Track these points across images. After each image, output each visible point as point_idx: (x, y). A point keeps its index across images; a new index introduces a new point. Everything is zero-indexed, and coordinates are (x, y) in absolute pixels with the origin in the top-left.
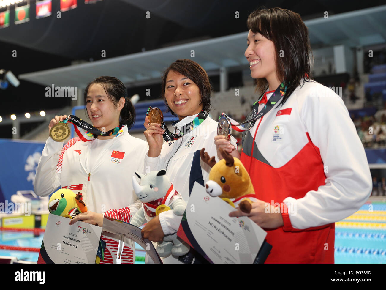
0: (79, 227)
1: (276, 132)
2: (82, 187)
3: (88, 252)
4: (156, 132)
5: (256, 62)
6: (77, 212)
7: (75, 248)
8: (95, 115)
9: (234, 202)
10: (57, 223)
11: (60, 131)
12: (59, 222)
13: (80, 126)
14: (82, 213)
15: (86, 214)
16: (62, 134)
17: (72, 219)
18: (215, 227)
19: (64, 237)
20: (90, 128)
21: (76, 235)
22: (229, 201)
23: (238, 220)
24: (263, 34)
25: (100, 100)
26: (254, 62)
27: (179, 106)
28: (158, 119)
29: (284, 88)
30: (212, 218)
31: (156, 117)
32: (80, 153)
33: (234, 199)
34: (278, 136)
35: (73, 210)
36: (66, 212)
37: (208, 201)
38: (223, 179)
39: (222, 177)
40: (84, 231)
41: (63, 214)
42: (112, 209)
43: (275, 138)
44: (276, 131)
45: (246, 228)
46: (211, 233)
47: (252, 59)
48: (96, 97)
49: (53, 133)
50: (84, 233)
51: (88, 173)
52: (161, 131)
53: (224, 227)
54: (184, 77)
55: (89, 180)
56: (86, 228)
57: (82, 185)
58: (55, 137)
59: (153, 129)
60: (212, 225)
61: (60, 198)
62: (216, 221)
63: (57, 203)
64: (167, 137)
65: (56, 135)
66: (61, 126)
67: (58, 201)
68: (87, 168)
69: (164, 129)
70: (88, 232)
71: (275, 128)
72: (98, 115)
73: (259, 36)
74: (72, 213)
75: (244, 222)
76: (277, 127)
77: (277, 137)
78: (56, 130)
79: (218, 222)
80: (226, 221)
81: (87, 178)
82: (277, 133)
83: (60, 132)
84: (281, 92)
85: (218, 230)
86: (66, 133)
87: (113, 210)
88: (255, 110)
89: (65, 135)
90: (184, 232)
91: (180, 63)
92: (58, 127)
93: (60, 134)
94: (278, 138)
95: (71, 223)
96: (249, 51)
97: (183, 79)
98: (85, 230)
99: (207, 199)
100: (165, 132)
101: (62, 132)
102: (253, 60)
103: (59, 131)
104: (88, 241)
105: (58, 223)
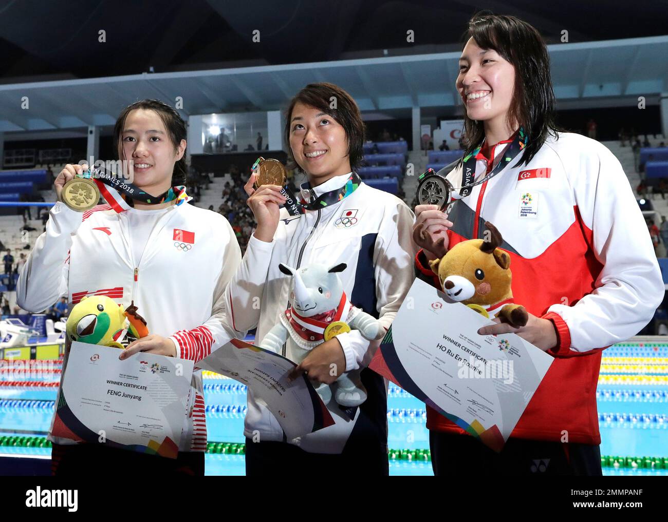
0: (141, 362)
1: (526, 203)
2: (122, 293)
3: (166, 405)
4: (273, 198)
5: (481, 94)
6: (130, 337)
7: (137, 400)
8: (141, 164)
9: (488, 310)
10: (93, 358)
11: (80, 191)
12: (97, 356)
13: (112, 185)
14: (141, 337)
15: (151, 340)
16: (85, 197)
17: (124, 350)
18: (449, 352)
19: (108, 382)
20: (130, 190)
21: (137, 377)
22: (479, 309)
23: (496, 340)
24: (499, 52)
25: (154, 139)
26: (479, 94)
27: (313, 159)
28: (275, 177)
29: (524, 137)
30: (445, 337)
31: (273, 174)
32: (109, 233)
33: (488, 306)
34: (531, 210)
35: (119, 333)
36: (108, 337)
37: (439, 310)
38: (479, 272)
39: (477, 270)
40: (155, 370)
41: (102, 341)
42: (182, 331)
43: (524, 212)
44: (526, 201)
45: (513, 351)
46: (439, 362)
47: (478, 89)
48: (147, 132)
49: (68, 196)
50: (154, 372)
51: (133, 268)
52: (281, 199)
53: (468, 351)
54: (321, 112)
55: (136, 279)
56: (158, 365)
57: (122, 289)
58: (73, 203)
59: (268, 194)
60: (444, 349)
61: (98, 313)
62: (452, 341)
63: (93, 323)
64: (293, 209)
65: (74, 199)
66: (80, 183)
67: (95, 319)
68: (131, 259)
69: (284, 195)
70: (164, 370)
71: (524, 197)
72: (147, 164)
73: (493, 55)
74: (120, 340)
75: (508, 342)
76: (527, 196)
77: (528, 211)
78: (72, 189)
79: (455, 343)
80: (470, 341)
81: (133, 278)
82: (528, 205)
83: (81, 195)
84: (520, 143)
85: (454, 356)
86: (92, 196)
87: (184, 331)
88: (468, 169)
89: (91, 199)
90: (384, 362)
91: (314, 89)
92: (76, 185)
93: (82, 198)
94: (530, 213)
95: (125, 356)
96: (472, 76)
97: (321, 115)
98: (155, 367)
99: (437, 306)
100: (288, 200)
101: (85, 194)
102: (478, 91)
103: (79, 193)
104: (166, 387)
105: (95, 358)
